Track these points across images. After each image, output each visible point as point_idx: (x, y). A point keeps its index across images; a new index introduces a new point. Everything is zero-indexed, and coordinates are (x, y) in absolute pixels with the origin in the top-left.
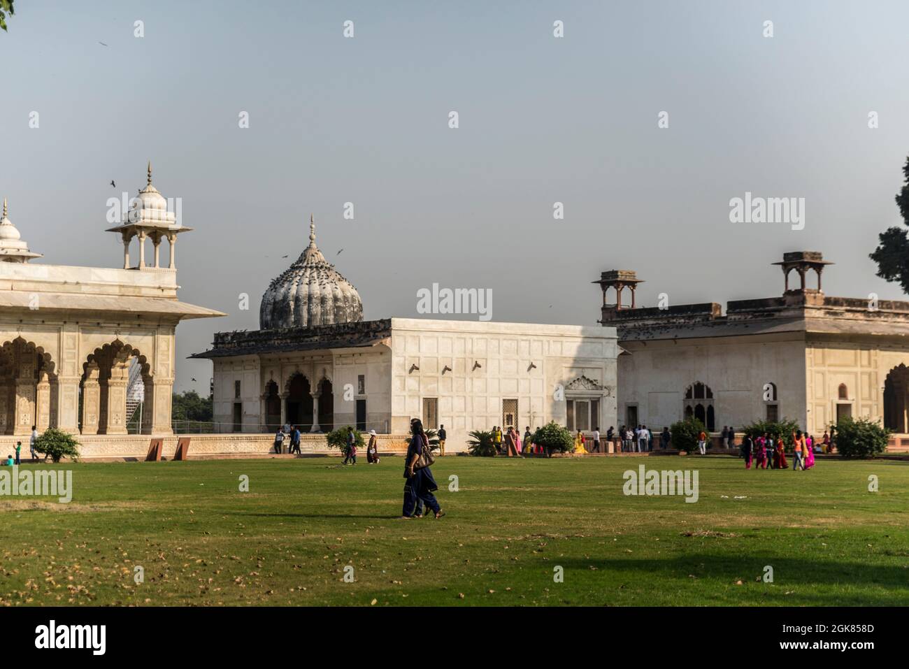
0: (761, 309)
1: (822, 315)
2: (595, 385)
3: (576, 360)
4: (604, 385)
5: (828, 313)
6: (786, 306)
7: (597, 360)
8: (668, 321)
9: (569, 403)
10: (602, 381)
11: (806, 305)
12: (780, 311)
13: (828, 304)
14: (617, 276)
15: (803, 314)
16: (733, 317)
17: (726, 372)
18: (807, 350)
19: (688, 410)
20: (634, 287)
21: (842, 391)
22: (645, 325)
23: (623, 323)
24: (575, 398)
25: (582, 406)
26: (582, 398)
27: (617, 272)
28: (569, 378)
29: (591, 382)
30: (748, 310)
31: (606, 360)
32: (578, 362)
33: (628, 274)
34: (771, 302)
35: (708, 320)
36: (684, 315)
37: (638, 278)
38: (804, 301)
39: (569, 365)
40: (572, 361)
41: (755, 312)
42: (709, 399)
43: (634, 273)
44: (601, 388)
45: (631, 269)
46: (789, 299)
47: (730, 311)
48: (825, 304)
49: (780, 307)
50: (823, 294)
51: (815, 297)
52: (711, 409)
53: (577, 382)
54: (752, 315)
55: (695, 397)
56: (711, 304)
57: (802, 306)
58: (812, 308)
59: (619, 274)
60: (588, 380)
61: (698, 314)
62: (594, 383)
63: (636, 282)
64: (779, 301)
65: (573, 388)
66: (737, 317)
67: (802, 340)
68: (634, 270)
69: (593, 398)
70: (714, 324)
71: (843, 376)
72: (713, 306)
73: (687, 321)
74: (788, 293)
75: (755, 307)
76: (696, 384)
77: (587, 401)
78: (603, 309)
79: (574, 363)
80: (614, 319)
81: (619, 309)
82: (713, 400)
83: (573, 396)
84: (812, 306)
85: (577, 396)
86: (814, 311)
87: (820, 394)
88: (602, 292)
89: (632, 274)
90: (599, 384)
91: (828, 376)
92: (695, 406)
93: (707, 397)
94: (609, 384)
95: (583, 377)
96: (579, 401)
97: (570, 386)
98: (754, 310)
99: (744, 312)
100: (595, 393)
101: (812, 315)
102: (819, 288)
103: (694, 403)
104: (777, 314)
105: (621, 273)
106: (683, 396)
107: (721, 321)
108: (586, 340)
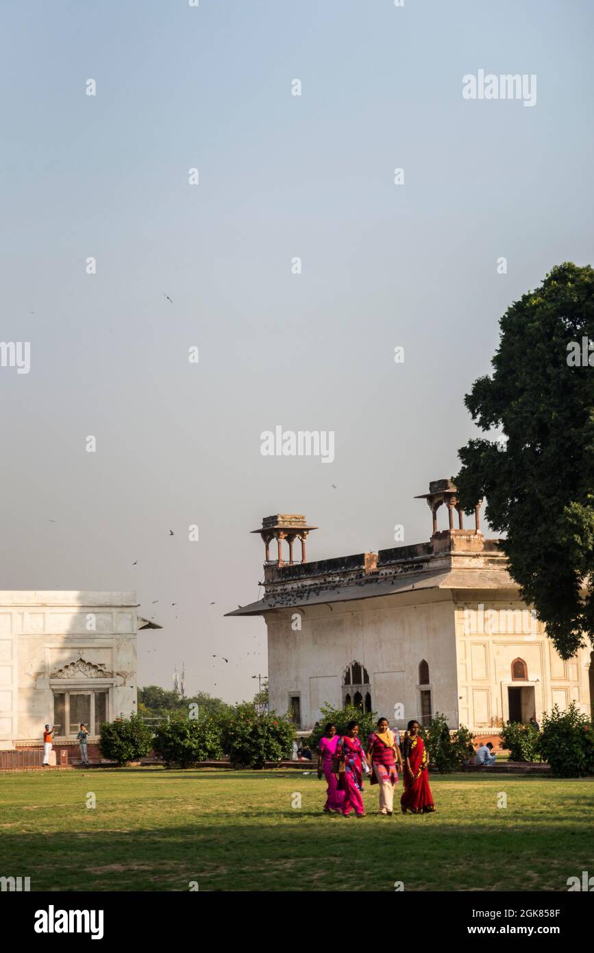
0: (410, 559)
1: (482, 565)
2: (101, 670)
3: (69, 638)
4: (116, 670)
5: (492, 561)
6: (433, 555)
7: (102, 636)
8: (325, 580)
9: (59, 698)
10: (112, 665)
11: (452, 552)
12: (428, 561)
13: (491, 549)
14: (277, 523)
15: (450, 564)
16: (384, 572)
17: (381, 646)
18: (457, 613)
19: (347, 699)
20: (303, 536)
21: (519, 669)
22: (303, 586)
23: (284, 585)
24: (68, 690)
25: (79, 701)
26: (81, 690)
27: (276, 517)
28: (58, 663)
29: (95, 667)
30: (398, 561)
31: (118, 636)
32: (72, 640)
33: (293, 519)
34: (420, 550)
35: (361, 576)
36: (338, 571)
37: (308, 525)
38: (450, 546)
39: (58, 645)
40: (61, 640)
41: (405, 563)
42: (366, 685)
43: (303, 518)
44: (111, 674)
45: (298, 513)
46: (437, 544)
47: (381, 564)
48: (485, 549)
49: (428, 556)
50: (482, 536)
51: (469, 541)
52: (368, 697)
53: (72, 668)
54: (402, 567)
55: (354, 683)
56: (363, 555)
57: (448, 553)
58: (463, 556)
59: (279, 519)
60: (89, 664)
61: (350, 569)
62: (100, 668)
63: (308, 530)
64: (427, 548)
65: (65, 676)
66: (388, 571)
67: (449, 600)
68: (303, 515)
69: (99, 689)
70: (368, 582)
71: (519, 647)
72: (366, 557)
73: (342, 579)
74: (437, 536)
75: (405, 557)
76: (353, 664)
77: (89, 693)
78: (266, 567)
79: (65, 642)
80: (275, 580)
81: (280, 566)
82: (370, 686)
83: (64, 687)
84: (463, 553)
85: (69, 687)
86: (467, 560)
87: (480, 673)
88: (263, 544)
89: (300, 519)
90: (108, 670)
91: (493, 649)
92: (353, 695)
93: (365, 683)
94: (124, 669)
95: (81, 660)
96: (75, 693)
97: (60, 674)
98: (403, 560)
99: (394, 564)
100: (102, 682)
101: (465, 565)
102: (477, 529)
103: (352, 689)
104: (425, 565)
105: (282, 518)
106: (341, 682)
107: (374, 578)
108: (86, 610)
